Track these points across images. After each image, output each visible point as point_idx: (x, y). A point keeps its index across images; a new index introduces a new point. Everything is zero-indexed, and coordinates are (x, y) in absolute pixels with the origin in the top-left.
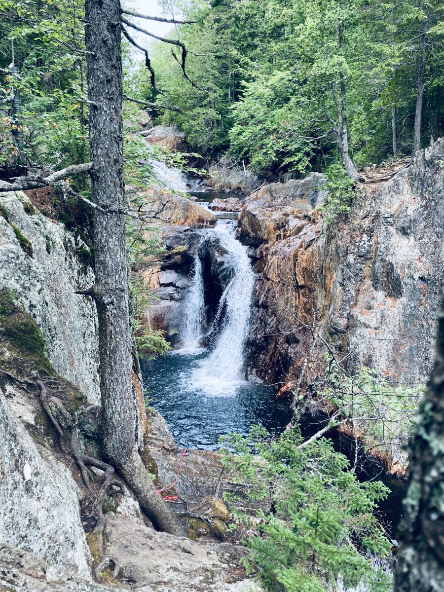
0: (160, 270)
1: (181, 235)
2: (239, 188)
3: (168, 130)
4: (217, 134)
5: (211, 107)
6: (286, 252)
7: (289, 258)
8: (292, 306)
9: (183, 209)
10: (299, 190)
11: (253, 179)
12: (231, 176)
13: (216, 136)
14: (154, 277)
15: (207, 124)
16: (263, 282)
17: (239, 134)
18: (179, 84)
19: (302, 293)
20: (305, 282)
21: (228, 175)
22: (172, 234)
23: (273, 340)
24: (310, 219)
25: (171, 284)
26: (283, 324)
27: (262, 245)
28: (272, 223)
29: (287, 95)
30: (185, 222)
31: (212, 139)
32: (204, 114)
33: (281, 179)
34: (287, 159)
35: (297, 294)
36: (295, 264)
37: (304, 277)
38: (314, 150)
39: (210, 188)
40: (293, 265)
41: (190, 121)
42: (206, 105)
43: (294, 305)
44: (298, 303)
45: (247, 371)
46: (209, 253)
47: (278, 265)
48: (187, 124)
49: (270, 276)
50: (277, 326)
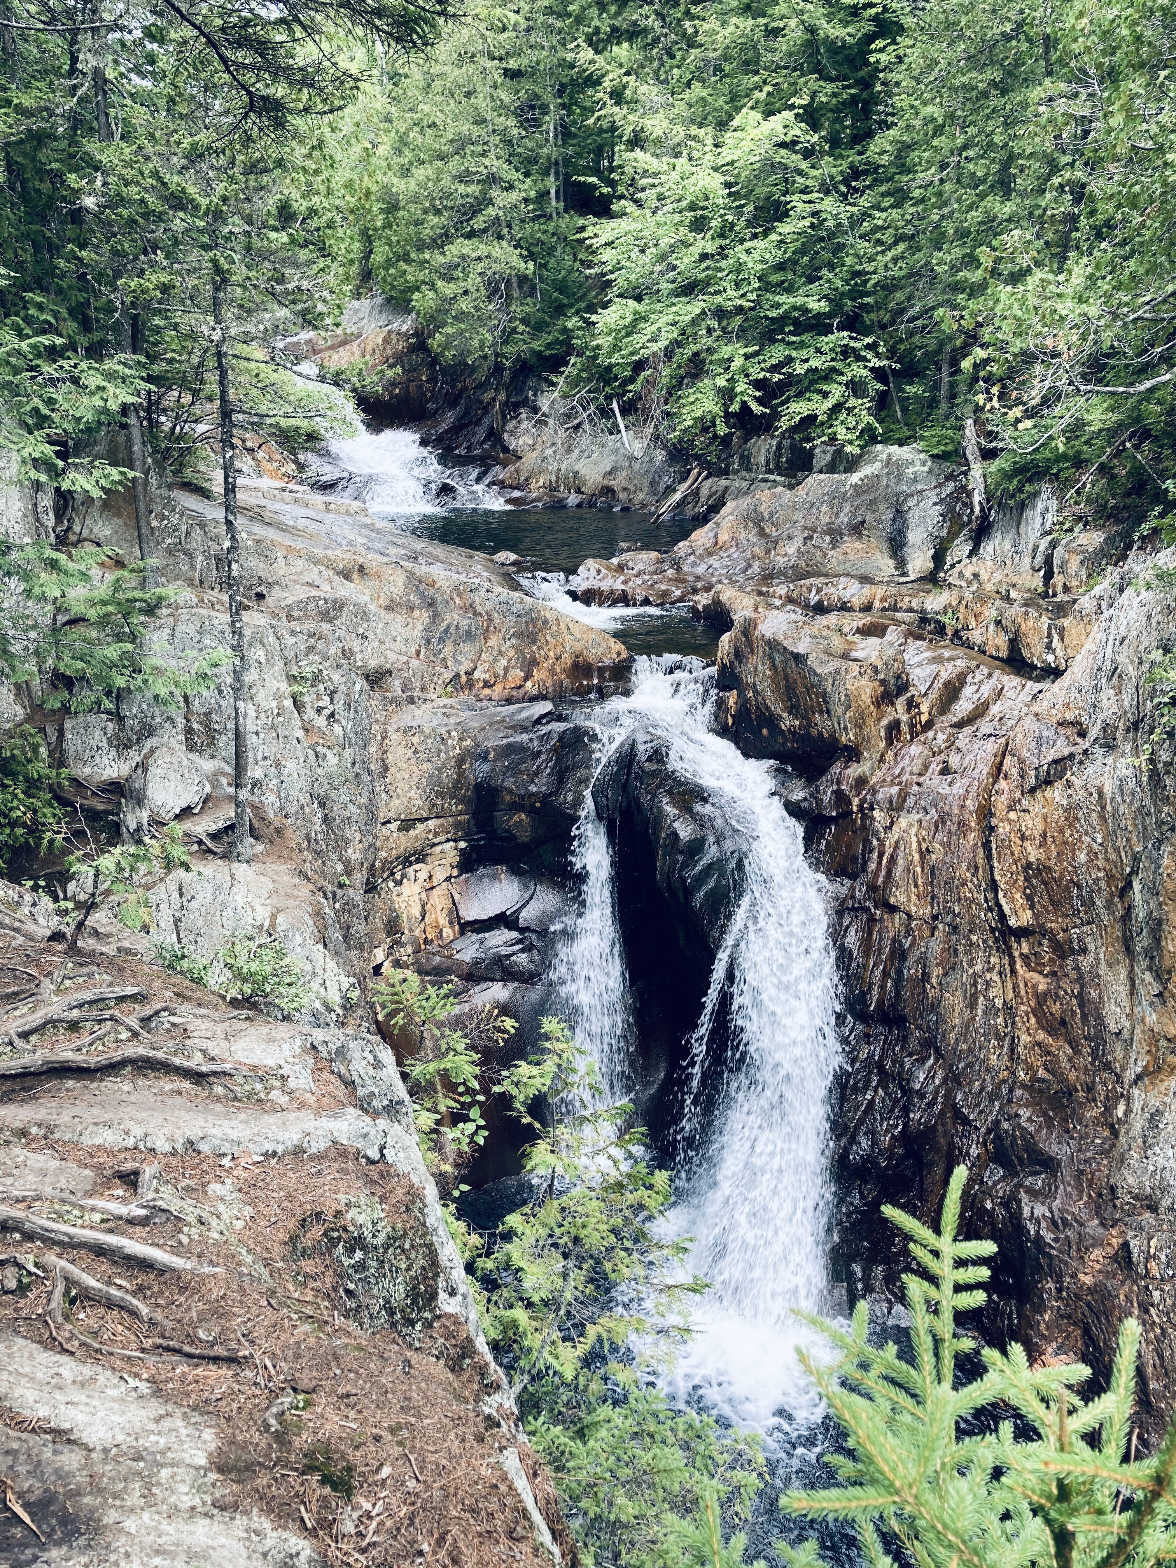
0: (455, 872)
1: (525, 737)
2: (609, 491)
3: (357, 311)
4: (524, 321)
5: (500, 237)
6: (945, 798)
7: (962, 824)
8: (991, 1010)
9: (518, 635)
10: (847, 508)
11: (651, 461)
12: (577, 451)
13: (521, 328)
14: (439, 901)
15: (493, 291)
16: (872, 920)
17: (631, 329)
18: (389, 167)
19: (1024, 957)
20: (1036, 916)
21: (569, 450)
22: (494, 740)
23: (938, 1151)
24: (941, 629)
25: (502, 920)
26: (971, 1082)
27: (836, 769)
28: (864, 682)
29: (771, 194)
30: (526, 679)
31: (508, 336)
32: (479, 259)
33: (742, 457)
34: (794, 407)
35: (1006, 960)
36: (987, 845)
37: (1029, 898)
38: (879, 374)
39: (516, 494)
40: (981, 852)
41: (440, 284)
42: (485, 231)
43: (999, 1003)
44: (1011, 995)
45: (850, 1277)
46: (637, 799)
47: (921, 852)
48: (431, 294)
49: (898, 897)
50: (949, 1097)
